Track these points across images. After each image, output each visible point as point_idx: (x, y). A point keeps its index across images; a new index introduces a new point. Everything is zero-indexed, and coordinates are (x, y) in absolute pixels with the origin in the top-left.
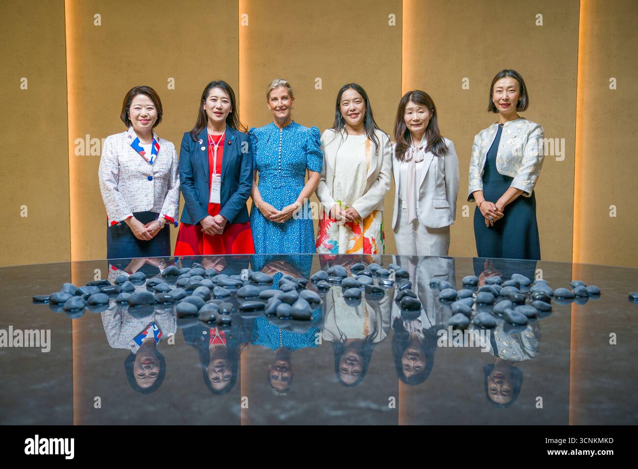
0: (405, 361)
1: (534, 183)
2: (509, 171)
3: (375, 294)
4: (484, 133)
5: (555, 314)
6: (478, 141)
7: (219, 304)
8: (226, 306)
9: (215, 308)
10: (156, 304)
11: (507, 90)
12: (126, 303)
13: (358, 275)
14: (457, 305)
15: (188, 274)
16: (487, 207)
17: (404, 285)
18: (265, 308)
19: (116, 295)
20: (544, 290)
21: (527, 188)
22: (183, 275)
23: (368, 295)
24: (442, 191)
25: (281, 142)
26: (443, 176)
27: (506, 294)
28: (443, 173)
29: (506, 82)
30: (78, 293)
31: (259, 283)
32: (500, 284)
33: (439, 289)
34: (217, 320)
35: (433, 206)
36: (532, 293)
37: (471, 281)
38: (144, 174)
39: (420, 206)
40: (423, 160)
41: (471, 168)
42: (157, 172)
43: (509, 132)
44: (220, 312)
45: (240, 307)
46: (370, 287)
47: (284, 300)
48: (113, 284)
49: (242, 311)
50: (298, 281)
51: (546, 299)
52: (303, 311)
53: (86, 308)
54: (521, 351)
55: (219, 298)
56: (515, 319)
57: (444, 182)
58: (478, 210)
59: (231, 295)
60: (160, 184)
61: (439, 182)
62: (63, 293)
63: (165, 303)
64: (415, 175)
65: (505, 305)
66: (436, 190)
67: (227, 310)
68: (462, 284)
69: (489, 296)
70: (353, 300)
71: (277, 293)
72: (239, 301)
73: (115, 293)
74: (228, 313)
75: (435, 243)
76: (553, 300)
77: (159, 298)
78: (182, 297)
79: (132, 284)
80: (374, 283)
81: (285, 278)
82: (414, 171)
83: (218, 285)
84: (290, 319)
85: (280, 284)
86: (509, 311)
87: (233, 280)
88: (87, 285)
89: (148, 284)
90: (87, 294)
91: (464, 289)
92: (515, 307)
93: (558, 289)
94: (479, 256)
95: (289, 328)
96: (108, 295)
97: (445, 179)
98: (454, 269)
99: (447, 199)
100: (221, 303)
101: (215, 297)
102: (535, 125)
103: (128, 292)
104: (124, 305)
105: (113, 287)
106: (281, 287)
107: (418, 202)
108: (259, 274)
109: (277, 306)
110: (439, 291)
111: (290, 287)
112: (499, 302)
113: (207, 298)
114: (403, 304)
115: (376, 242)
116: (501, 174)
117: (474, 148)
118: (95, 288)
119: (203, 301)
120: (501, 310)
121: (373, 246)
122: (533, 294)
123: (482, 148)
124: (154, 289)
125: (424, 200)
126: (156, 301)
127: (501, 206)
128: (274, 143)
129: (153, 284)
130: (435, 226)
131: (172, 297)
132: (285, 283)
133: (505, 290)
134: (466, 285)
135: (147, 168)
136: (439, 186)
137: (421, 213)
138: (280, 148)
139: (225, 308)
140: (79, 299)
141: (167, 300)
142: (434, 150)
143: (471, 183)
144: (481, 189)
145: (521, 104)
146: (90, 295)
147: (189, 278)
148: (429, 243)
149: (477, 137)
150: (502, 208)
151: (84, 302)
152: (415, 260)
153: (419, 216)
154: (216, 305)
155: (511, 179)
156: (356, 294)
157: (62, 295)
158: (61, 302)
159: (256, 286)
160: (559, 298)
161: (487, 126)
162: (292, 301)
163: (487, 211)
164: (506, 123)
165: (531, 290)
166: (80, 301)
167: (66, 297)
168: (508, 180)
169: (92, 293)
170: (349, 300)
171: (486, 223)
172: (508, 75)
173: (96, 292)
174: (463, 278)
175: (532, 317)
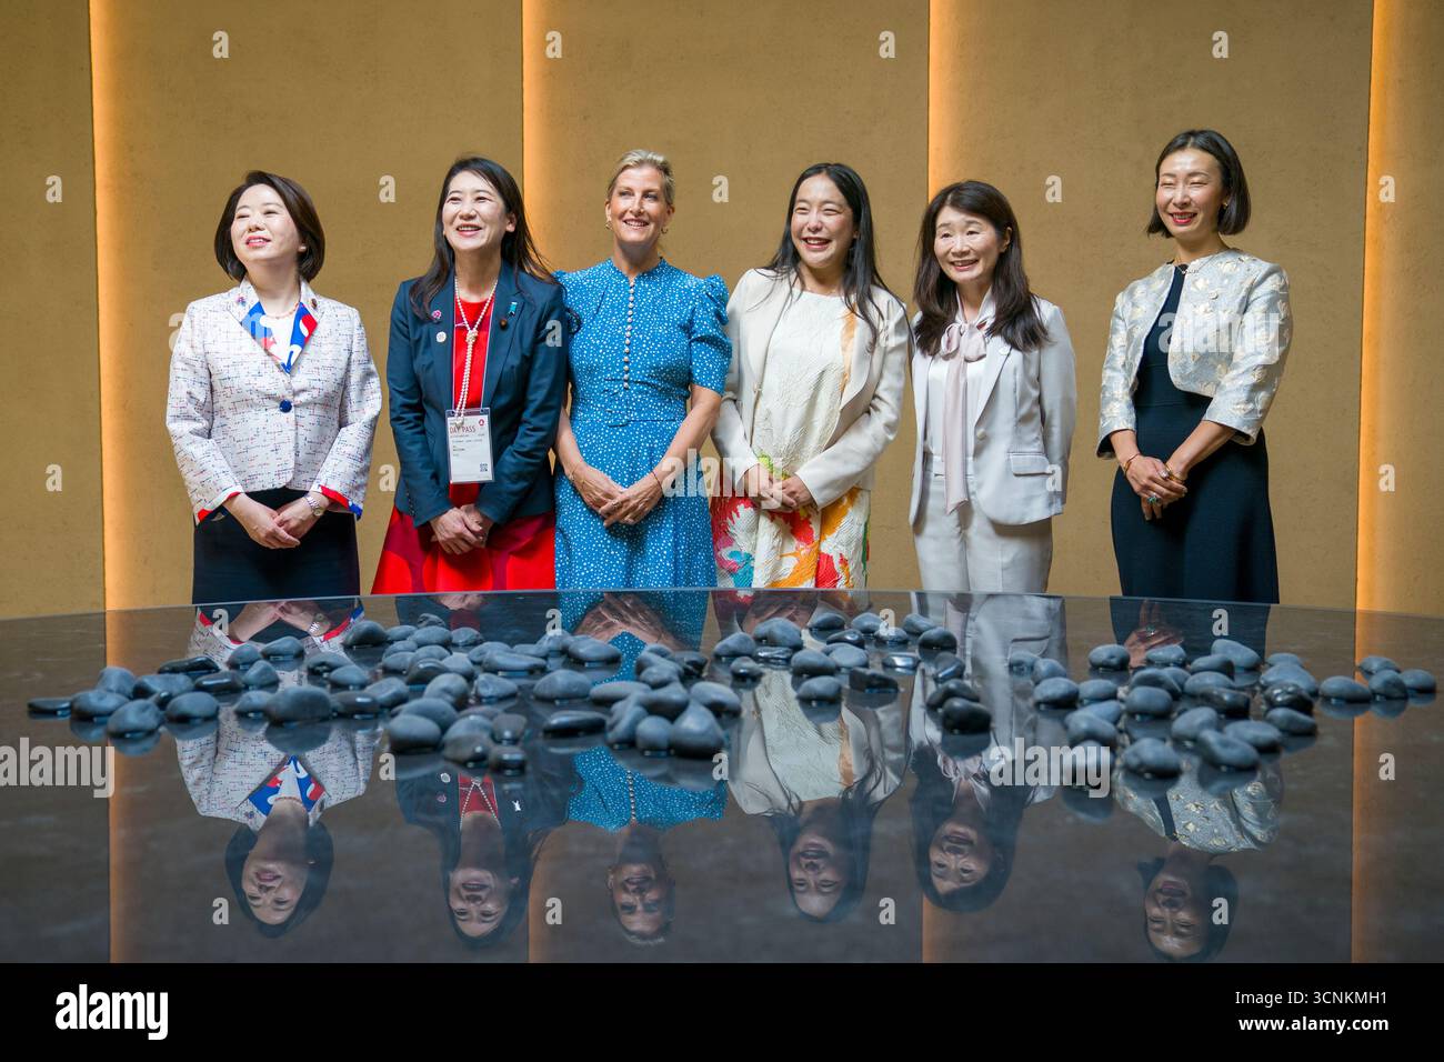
0: (936, 856)
1: (1265, 411)
2: (1201, 382)
3: (875, 691)
4: (1140, 288)
5: (1326, 740)
6: (1124, 306)
7: (491, 718)
8: (510, 724)
9: (485, 728)
10: (334, 718)
11: (1186, 182)
12: (261, 715)
13: (829, 643)
14: (1082, 718)
15: (409, 643)
16: (1144, 469)
17: (945, 669)
18: (607, 728)
19: (233, 695)
20: (1296, 682)
21: (1245, 423)
22: (398, 645)
23: (858, 693)
24: (1032, 433)
25: (630, 312)
26: (1035, 393)
27: (1201, 690)
28: (1035, 387)
29: (1187, 161)
30: (141, 692)
31: (587, 665)
32: (1182, 665)
33: (1033, 679)
34: (492, 758)
35: (1007, 470)
36: (1264, 688)
37: (1112, 657)
38: (270, 397)
39: (977, 470)
40: (984, 356)
41: (1107, 373)
42: (303, 391)
43: (1200, 284)
44: (496, 738)
45: (545, 725)
46: (862, 675)
47: (654, 708)
48: (224, 668)
49: (550, 735)
50: (682, 659)
51: (1301, 703)
52: (703, 734)
53: (162, 729)
54: (1233, 826)
55: (489, 703)
56: (1226, 754)
57: (1037, 410)
58: (1121, 477)
59: (519, 694)
60: (313, 419)
61: (1024, 410)
62: (103, 692)
63: (357, 717)
64: (963, 391)
65: (1199, 720)
66: (1017, 430)
67: (514, 733)
68: (1090, 666)
69: (1159, 697)
70: (819, 706)
71: (635, 691)
72: (540, 709)
73: (229, 691)
74: (514, 741)
75: (1013, 561)
76: (1318, 706)
77: (343, 703)
78: (400, 700)
79: (273, 669)
80: (871, 662)
81: (651, 651)
82: (962, 382)
83: (486, 671)
84: (669, 755)
85: (640, 668)
86: (1210, 736)
87: (523, 657)
88: (161, 672)
89: (311, 666)
90: (163, 694)
91: (1095, 678)
92: (1226, 724)
93: (1330, 680)
94: (1126, 591)
95: (666, 778)
96: (215, 696)
97: (1040, 400)
98: (1063, 626)
99: (1046, 451)
100: (496, 714)
101: (480, 699)
102: (1265, 266)
103: (262, 687)
104: (257, 721)
105: (225, 675)
106: (643, 675)
107: (970, 459)
108: (586, 642)
109: (635, 722)
110: (1032, 683)
111: (665, 676)
112: (1185, 711)
113: (461, 703)
114: (947, 716)
115: (851, 567)
116: (1182, 389)
117: (1115, 324)
118: (181, 679)
119: (453, 711)
120: (1190, 733)
121: (842, 575)
122: (1268, 692)
123: (1134, 323)
124: (326, 679)
125: (986, 455)
126: (334, 710)
127: (1181, 467)
128: (613, 314)
129: (325, 668)
130: (1014, 519)
131: (374, 702)
132: (651, 664)
133: (1197, 682)
134: (1100, 669)
135: (276, 383)
136: (1024, 420)
137: (980, 486)
138: (629, 327)
139: (509, 729)
140: (144, 709)
141: (362, 709)
142: (1009, 332)
143: (1106, 412)
144: (1131, 426)
145: (1227, 215)
146: (169, 698)
147: (413, 651)
148: (1000, 559)
149: (1121, 299)
150: (1183, 473)
151: (157, 715)
152: (963, 602)
153: (974, 493)
154: (486, 722)
155: (1206, 401)
156: (830, 692)
157: (101, 699)
158: (100, 715)
159: (579, 671)
160: (1333, 701)
161: (1145, 271)
162: (673, 712)
163: (1145, 481)
164: (1193, 263)
165: (1262, 682)
166: (147, 714)
167: (110, 702)
168: (1197, 404)
169: (175, 690)
170: (812, 707)
171: (1144, 511)
172: (1194, 145)
173: (184, 688)
174: (1091, 649)
175: (1268, 750)
